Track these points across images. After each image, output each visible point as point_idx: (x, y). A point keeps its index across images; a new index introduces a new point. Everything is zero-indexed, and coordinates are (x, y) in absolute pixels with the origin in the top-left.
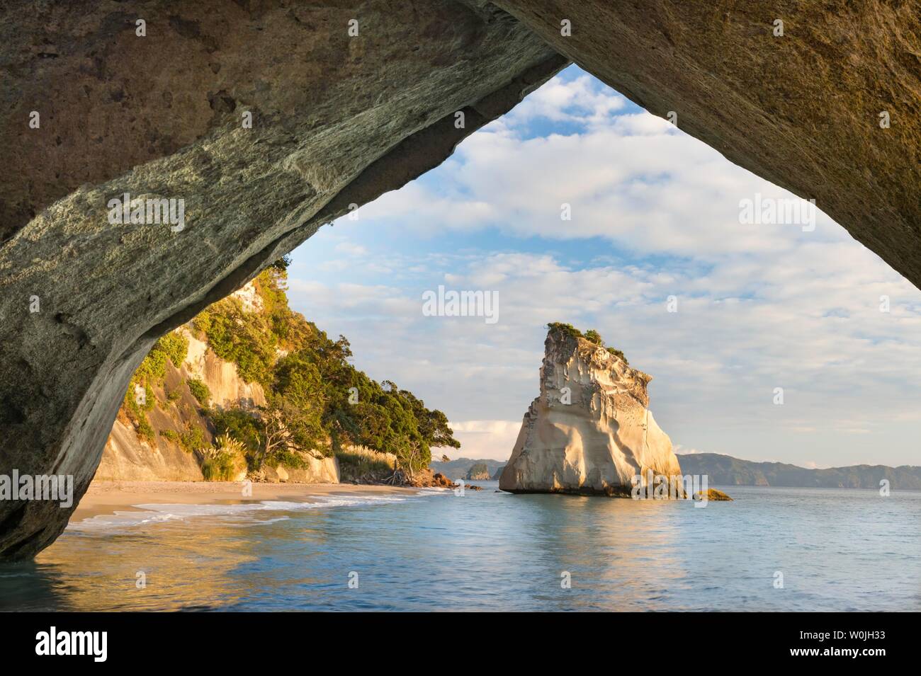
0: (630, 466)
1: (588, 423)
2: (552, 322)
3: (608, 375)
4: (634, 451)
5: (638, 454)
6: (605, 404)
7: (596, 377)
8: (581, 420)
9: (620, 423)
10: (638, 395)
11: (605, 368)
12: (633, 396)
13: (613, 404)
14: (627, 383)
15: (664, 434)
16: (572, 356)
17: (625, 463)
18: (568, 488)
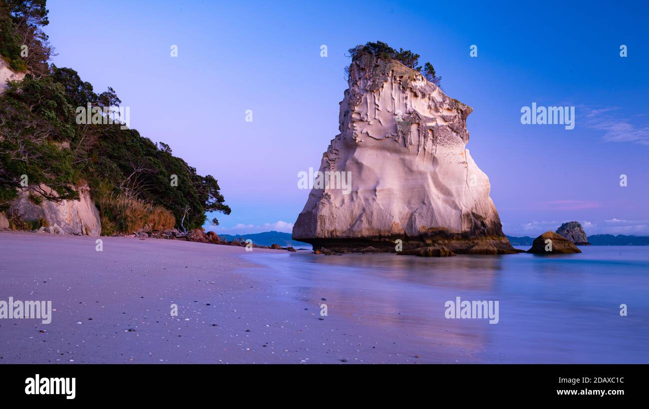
0: (449, 208)
1: (403, 160)
2: (353, 47)
3: (426, 104)
4: (454, 191)
5: (459, 195)
6: (425, 137)
7: (413, 106)
8: (395, 157)
9: (439, 161)
10: (457, 129)
11: (424, 96)
12: (453, 130)
13: (433, 137)
14: (445, 115)
15: (484, 173)
16: (386, 81)
17: (444, 204)
18: (378, 235)
